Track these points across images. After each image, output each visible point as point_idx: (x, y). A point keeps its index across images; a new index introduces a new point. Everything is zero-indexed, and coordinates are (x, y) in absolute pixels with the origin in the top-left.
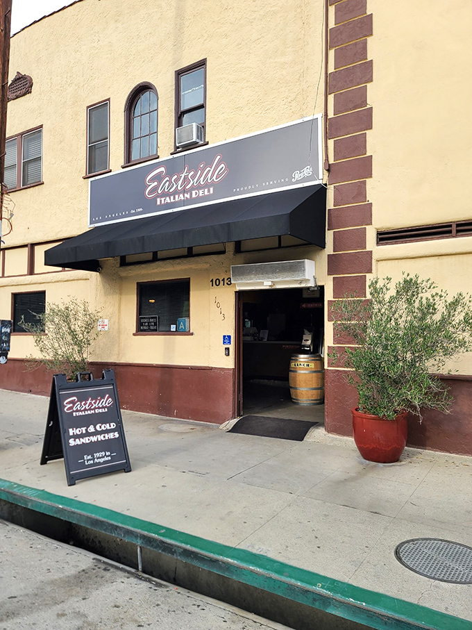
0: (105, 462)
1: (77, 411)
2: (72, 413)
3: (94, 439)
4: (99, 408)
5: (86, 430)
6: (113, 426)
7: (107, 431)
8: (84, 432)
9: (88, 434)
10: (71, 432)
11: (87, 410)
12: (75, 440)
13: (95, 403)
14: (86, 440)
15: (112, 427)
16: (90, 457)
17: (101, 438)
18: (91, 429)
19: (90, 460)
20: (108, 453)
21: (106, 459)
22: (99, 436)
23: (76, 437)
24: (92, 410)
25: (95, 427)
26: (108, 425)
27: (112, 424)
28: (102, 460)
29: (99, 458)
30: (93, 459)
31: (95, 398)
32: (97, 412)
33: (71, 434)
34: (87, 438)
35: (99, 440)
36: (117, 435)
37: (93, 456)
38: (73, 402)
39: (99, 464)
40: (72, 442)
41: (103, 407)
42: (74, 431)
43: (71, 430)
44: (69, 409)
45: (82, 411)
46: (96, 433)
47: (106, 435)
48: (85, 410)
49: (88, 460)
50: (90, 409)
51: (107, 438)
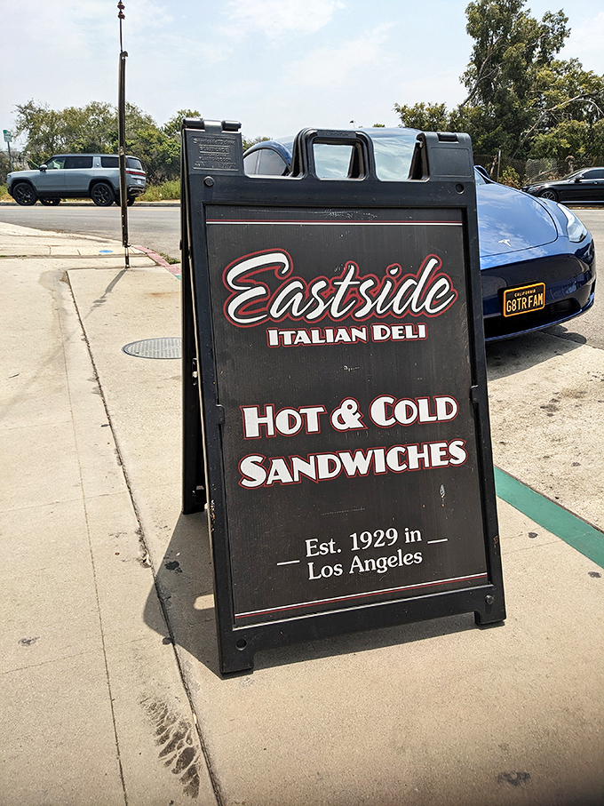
0: (396, 575)
1: (288, 322)
2: (261, 331)
3: (355, 464)
4: (390, 319)
5: (324, 419)
6: (445, 408)
7: (418, 434)
8: (313, 426)
9: (329, 440)
10: (252, 421)
11: (336, 324)
12: (266, 466)
13: (373, 293)
14: (319, 467)
15: (442, 415)
16: (329, 548)
17: (387, 460)
18: (347, 416)
19: (330, 560)
20: (412, 536)
21: (404, 560)
22: (379, 453)
23: (271, 447)
24: (359, 324)
25: (364, 412)
26: (424, 403)
27: (441, 403)
28: (384, 564)
29: (373, 553)
30: (344, 558)
31: (374, 268)
32: (377, 336)
33: (252, 431)
34: (323, 460)
35: (380, 468)
36: (459, 454)
37: (343, 543)
38: (270, 278)
39: (372, 579)
40: (253, 471)
41: (408, 318)
42: (268, 420)
43: (251, 414)
44: (248, 308)
45: (308, 326)
46: (368, 437)
47: (412, 450)
48: (325, 322)
49: (320, 562)
50: (349, 322)
51: (414, 465)
